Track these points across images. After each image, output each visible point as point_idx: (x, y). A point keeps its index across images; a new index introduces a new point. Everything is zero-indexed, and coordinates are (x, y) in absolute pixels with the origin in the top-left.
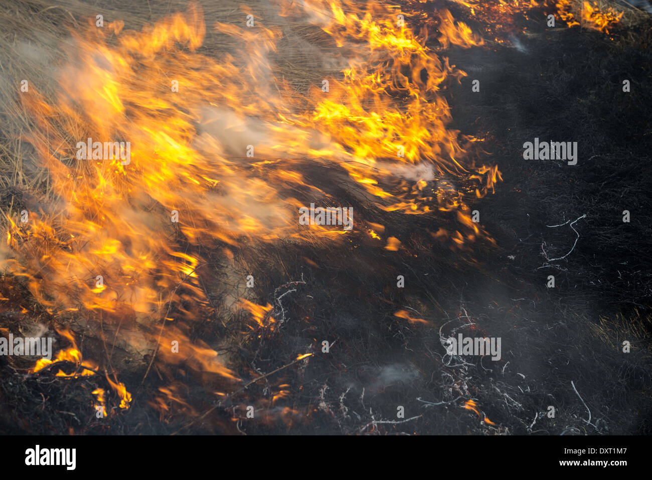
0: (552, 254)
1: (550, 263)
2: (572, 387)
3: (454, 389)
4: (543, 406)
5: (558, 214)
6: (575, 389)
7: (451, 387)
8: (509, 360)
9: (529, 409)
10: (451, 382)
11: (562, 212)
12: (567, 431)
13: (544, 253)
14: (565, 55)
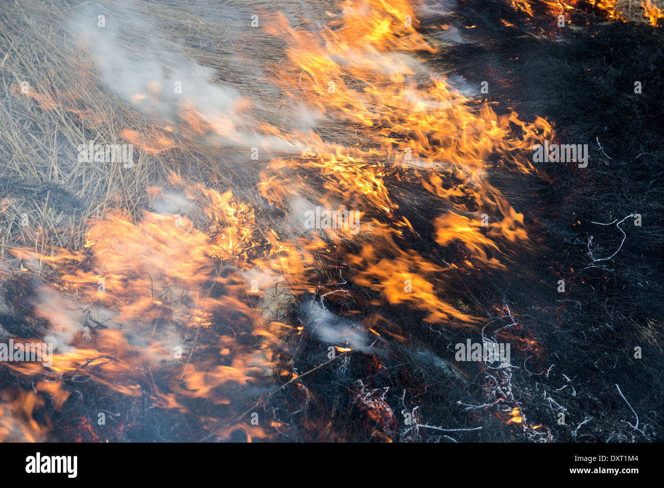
0: (597, 254)
1: (596, 263)
2: (618, 391)
3: (497, 391)
4: (588, 411)
5: (605, 213)
6: (621, 393)
7: (494, 389)
8: (553, 363)
9: (574, 413)
10: (495, 384)
11: (608, 212)
12: (613, 436)
13: (590, 253)
14: (612, 49)
